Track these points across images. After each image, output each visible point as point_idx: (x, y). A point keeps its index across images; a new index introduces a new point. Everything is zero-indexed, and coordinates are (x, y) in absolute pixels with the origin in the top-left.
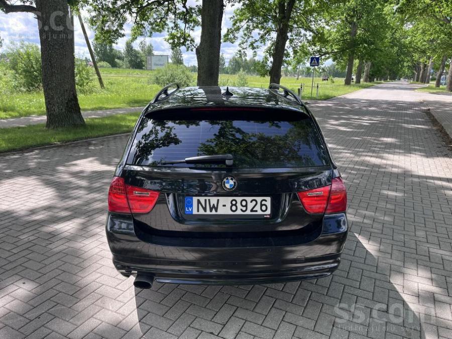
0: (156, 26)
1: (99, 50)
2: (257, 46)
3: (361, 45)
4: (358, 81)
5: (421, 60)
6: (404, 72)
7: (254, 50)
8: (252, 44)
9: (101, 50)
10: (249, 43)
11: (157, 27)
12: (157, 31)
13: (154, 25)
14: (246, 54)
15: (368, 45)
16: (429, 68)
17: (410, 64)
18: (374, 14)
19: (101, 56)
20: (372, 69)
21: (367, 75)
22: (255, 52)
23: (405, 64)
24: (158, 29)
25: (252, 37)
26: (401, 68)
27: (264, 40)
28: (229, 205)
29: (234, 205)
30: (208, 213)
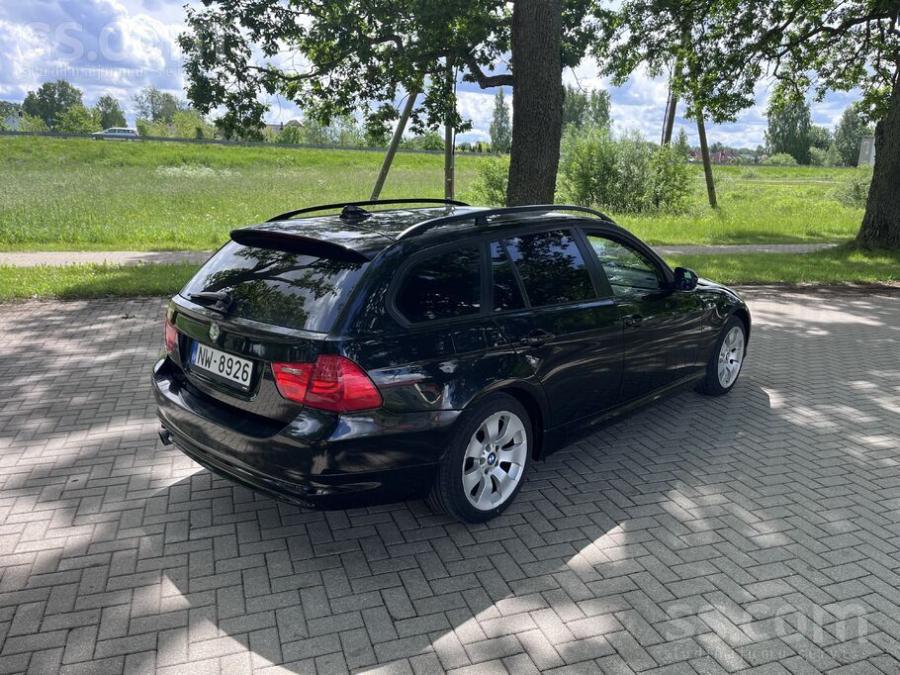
0: (839, 76)
1: (778, 130)
9: (782, 131)
11: (839, 80)
12: (839, 88)
13: (833, 76)
19: (780, 141)
24: (842, 83)
28: (219, 362)
29: (222, 363)
30: (203, 367)
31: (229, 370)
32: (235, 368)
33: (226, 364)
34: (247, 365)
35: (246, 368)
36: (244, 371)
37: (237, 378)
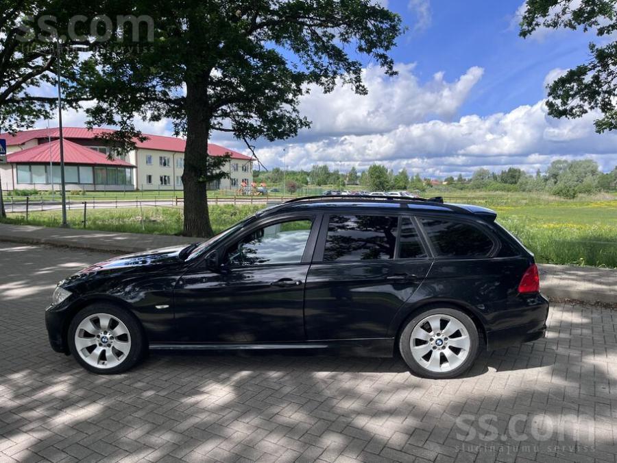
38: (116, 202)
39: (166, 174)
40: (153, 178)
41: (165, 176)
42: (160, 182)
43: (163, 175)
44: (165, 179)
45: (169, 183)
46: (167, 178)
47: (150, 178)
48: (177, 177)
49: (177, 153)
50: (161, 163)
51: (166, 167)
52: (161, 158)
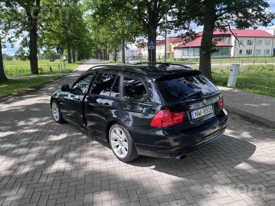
2: (14, 40)
3: (73, 40)
4: (74, 61)
5: (102, 48)
6: (92, 55)
7: (11, 43)
8: (9, 39)
10: (7, 39)
14: (5, 46)
15: (77, 40)
16: (108, 52)
17: (95, 50)
18: (77, 23)
20: (79, 54)
21: (77, 57)
22: (12, 44)
23: (92, 50)
25: (9, 34)
26: (90, 53)
27: (18, 36)
28: (203, 111)
29: (204, 111)
30: (199, 117)
31: (207, 112)
32: (208, 110)
33: (206, 111)
34: (211, 107)
35: (211, 108)
36: (211, 109)
37: (210, 112)
38: (221, 63)
39: (249, 49)
40: (242, 51)
41: (249, 50)
42: (246, 53)
43: (248, 49)
44: (249, 51)
45: (251, 53)
46: (250, 51)
47: (241, 51)
48: (256, 50)
49: (257, 38)
50: (248, 44)
51: (251, 46)
52: (248, 41)
